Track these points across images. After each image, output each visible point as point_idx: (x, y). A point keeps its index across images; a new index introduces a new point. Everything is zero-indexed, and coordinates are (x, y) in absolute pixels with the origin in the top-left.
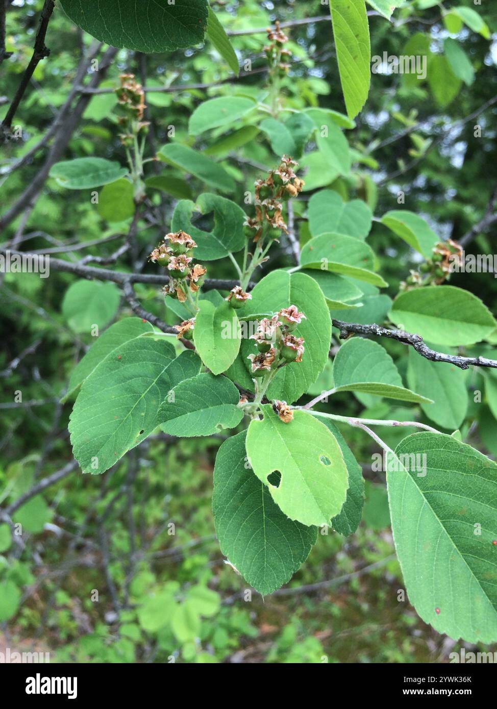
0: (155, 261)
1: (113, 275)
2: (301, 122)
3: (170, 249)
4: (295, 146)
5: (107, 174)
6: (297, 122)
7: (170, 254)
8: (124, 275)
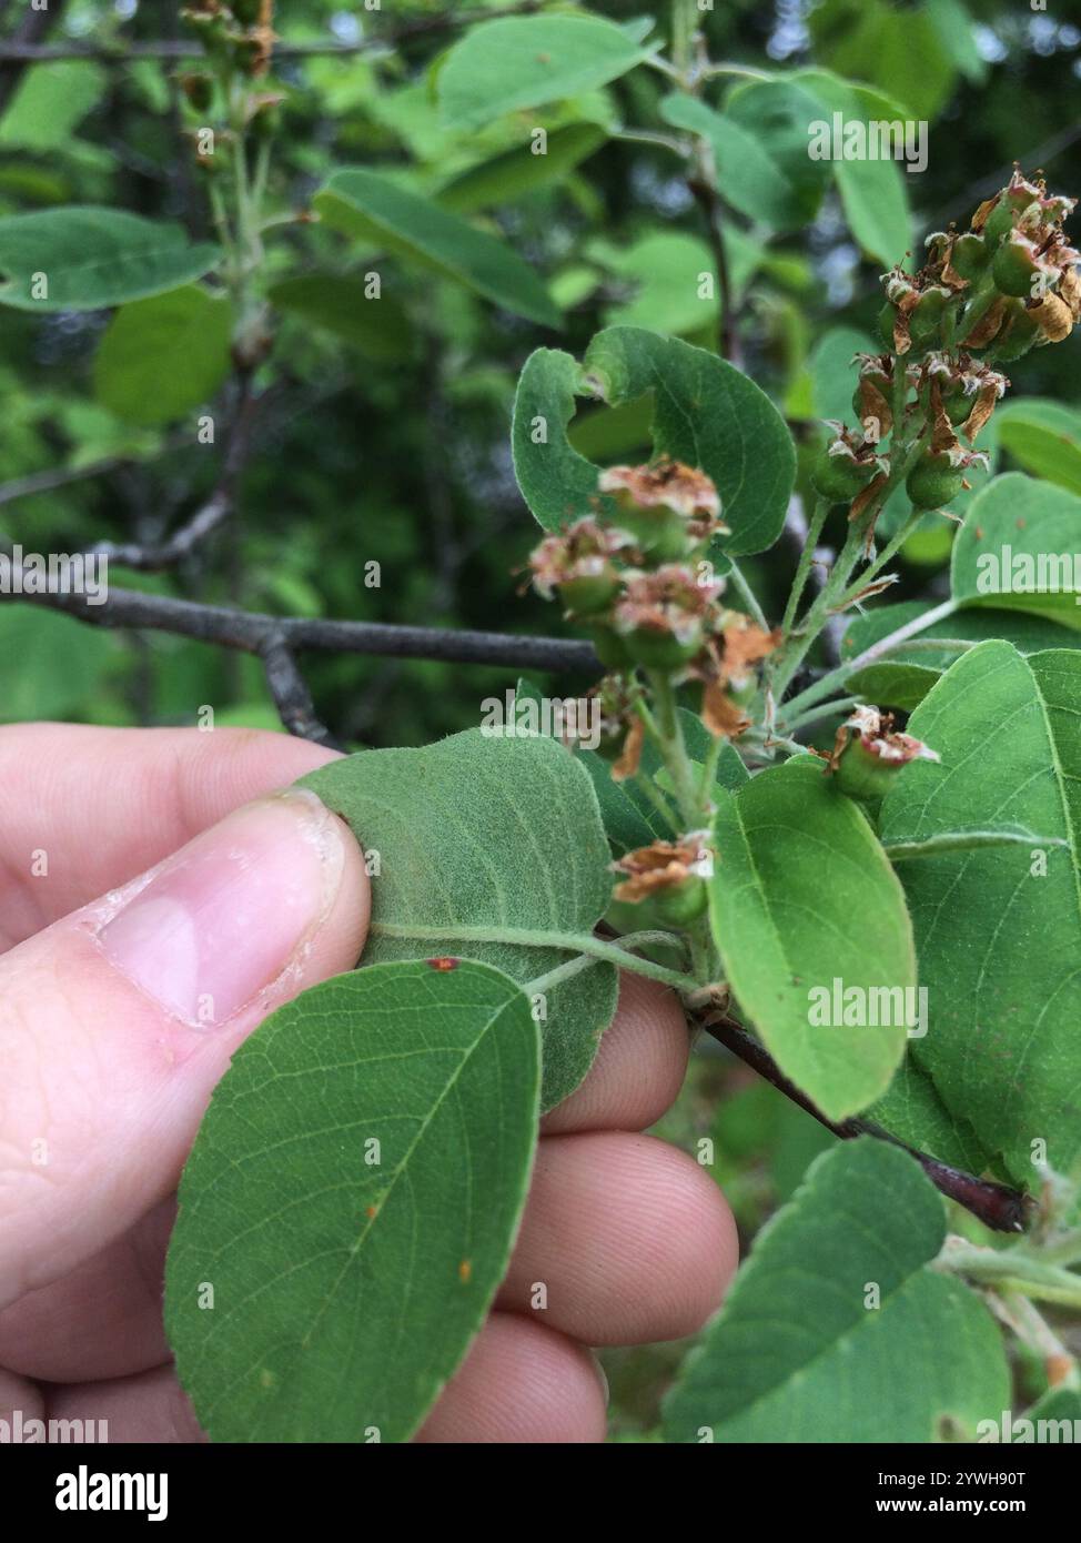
0: (554, 589)
1: (221, 620)
2: (790, 109)
3: (622, 538)
4: (787, 185)
5: (149, 264)
6: (778, 110)
7: (625, 557)
8: (262, 624)
